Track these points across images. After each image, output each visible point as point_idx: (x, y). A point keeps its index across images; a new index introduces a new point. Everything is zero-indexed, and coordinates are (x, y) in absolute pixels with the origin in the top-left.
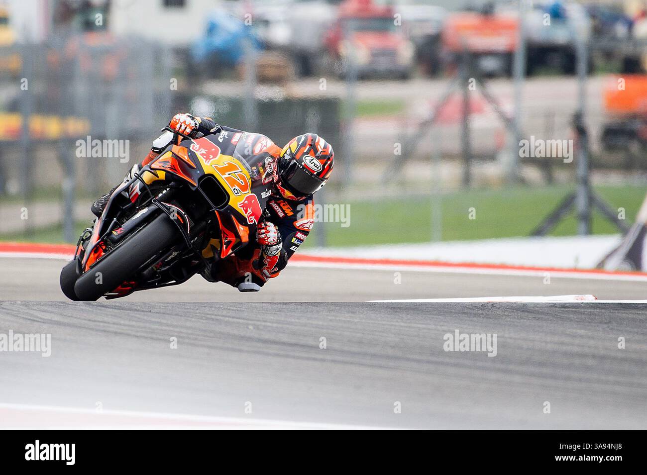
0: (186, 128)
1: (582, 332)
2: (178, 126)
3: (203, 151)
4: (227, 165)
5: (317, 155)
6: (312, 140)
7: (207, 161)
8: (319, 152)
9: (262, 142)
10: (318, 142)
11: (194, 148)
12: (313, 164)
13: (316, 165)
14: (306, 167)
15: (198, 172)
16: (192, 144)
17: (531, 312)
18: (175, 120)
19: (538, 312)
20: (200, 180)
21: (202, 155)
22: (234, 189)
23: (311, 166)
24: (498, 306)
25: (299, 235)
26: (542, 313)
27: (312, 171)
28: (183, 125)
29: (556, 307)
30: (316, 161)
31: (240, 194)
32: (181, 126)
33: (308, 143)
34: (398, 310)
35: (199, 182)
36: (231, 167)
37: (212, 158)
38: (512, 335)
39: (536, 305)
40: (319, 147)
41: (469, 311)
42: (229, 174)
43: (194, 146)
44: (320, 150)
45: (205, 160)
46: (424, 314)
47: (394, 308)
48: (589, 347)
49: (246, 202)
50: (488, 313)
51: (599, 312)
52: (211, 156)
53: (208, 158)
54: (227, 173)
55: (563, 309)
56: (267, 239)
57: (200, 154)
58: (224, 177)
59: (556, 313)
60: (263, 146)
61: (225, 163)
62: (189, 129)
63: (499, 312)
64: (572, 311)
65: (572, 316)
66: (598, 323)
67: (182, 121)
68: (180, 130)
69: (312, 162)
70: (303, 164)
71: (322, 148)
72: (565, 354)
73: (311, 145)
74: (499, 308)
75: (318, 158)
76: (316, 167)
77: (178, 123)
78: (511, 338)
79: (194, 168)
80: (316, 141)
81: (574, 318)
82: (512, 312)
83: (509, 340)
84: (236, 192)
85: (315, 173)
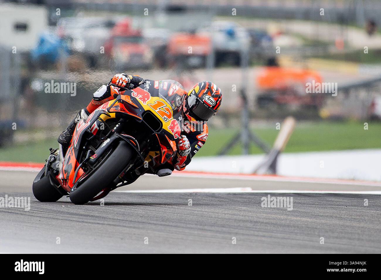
0: (123, 82)
1: (244, 208)
2: (118, 81)
3: (141, 96)
4: (157, 103)
5: (212, 95)
6: (209, 85)
7: (144, 103)
8: (214, 93)
9: (173, 88)
10: (213, 86)
11: (134, 95)
12: (210, 100)
13: (212, 101)
14: (205, 102)
15: (141, 110)
16: (132, 93)
17: (217, 198)
18: (115, 77)
19: (221, 198)
20: (142, 115)
21: (140, 99)
22: (164, 118)
23: (209, 102)
24: (199, 194)
25: (200, 143)
26: (223, 198)
27: (209, 105)
28: (121, 80)
29: (230, 195)
30: (212, 99)
31: (168, 121)
32: (119, 81)
33: (206, 87)
34: (144, 197)
35: (142, 117)
36: (159, 104)
37: (147, 100)
38: (206, 210)
39: (220, 194)
40: (213, 89)
41: (183, 197)
42: (159, 109)
43: (133, 94)
44: (214, 92)
45: (143, 102)
46: (159, 199)
47: (142, 195)
48: (249, 216)
49: (172, 125)
50: (193, 198)
51: (254, 197)
52: (146, 99)
53: (144, 101)
54: (158, 108)
55: (234, 196)
56: (184, 146)
57: (139, 98)
58: (156, 111)
59: (231, 198)
60: (174, 90)
61: (155, 102)
62: (125, 83)
63: (199, 197)
64: (239, 197)
65: (239, 199)
66: (253, 203)
67: (120, 78)
68: (119, 84)
69: (209, 99)
70: (203, 100)
71: (216, 90)
72: (235, 220)
73: (208, 88)
74: (199, 195)
75: (213, 96)
76: (212, 102)
77: (117, 80)
78: (206, 212)
79: (137, 108)
80: (212, 86)
81: (240, 200)
82: (207, 197)
83: (205, 213)
84: (165, 119)
85: (211, 107)
